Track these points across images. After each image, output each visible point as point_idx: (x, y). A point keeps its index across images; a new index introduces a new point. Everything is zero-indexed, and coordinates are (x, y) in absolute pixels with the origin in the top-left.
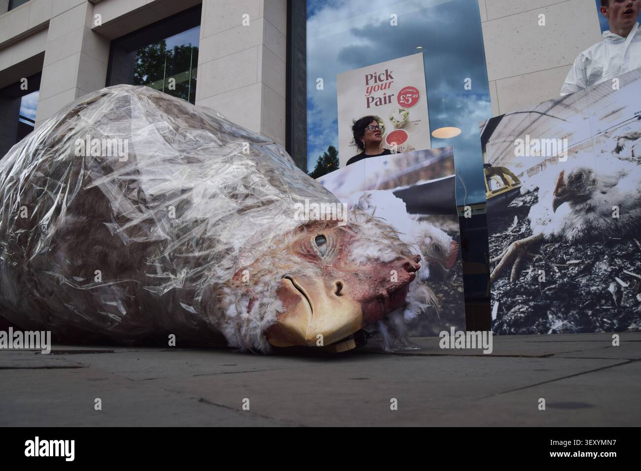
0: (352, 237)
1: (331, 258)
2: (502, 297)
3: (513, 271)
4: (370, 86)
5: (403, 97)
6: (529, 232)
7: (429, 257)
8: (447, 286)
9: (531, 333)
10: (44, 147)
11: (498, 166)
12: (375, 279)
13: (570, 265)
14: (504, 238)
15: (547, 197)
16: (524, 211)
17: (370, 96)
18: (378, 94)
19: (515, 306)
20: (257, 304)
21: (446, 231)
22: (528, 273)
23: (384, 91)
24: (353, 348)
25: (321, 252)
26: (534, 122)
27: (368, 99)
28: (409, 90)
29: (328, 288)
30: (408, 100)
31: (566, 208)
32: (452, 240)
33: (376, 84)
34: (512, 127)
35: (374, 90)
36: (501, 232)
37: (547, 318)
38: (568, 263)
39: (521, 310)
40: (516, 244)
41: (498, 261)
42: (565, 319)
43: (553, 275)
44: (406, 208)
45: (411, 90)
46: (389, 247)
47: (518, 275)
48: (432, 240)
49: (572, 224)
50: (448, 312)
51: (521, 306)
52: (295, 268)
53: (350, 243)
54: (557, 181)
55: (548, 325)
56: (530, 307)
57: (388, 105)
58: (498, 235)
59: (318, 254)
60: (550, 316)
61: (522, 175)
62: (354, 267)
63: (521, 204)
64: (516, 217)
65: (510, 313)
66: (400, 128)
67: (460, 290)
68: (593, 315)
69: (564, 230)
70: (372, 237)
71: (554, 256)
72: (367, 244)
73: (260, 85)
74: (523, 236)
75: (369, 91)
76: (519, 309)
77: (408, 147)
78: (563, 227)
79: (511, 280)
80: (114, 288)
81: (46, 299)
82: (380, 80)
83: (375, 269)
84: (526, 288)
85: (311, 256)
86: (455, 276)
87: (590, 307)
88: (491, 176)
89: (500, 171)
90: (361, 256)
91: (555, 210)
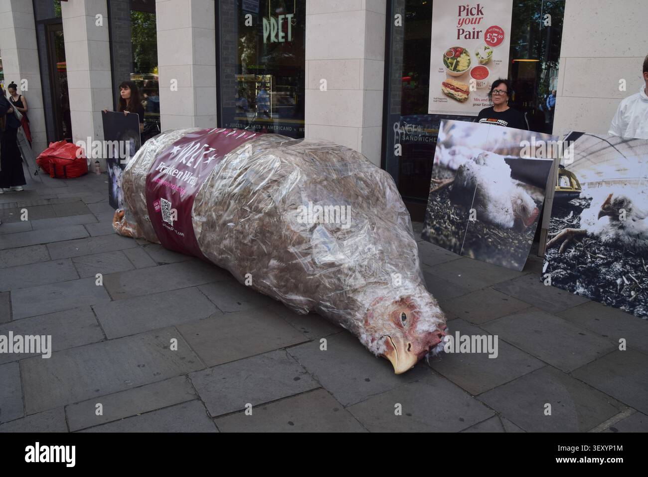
0: (418, 318)
1: (408, 327)
2: (552, 260)
3: (562, 246)
4: (461, 18)
5: (490, 36)
6: (578, 226)
7: (517, 213)
8: (522, 237)
9: (564, 289)
11: (569, 170)
12: (425, 342)
13: (599, 257)
14: (561, 223)
15: (596, 207)
16: (578, 210)
17: (461, 28)
18: (469, 28)
19: (558, 269)
21: (534, 199)
22: (571, 251)
23: (474, 26)
26: (604, 148)
27: (459, 30)
28: (496, 30)
29: (405, 345)
30: (493, 39)
31: (606, 219)
32: (536, 207)
33: (468, 17)
34: (587, 145)
35: (465, 23)
36: (560, 218)
37: (576, 284)
38: (597, 255)
39: (561, 273)
40: (568, 230)
41: (554, 236)
42: (586, 289)
43: (586, 259)
44: (510, 173)
45: (498, 30)
47: (564, 251)
48: (522, 202)
49: (607, 232)
50: (516, 254)
51: (562, 270)
52: (393, 331)
53: (417, 322)
54: (606, 199)
55: (575, 288)
56: (567, 273)
57: (475, 40)
58: (557, 219)
59: (403, 325)
60: (578, 284)
61: (584, 184)
62: (417, 335)
63: (578, 204)
64: (572, 212)
65: (554, 272)
66: (483, 65)
67: (530, 242)
68: (603, 292)
69: (601, 233)
70: (427, 318)
71: (590, 247)
72: (423, 323)
74: (573, 226)
75: (460, 23)
76: (560, 272)
77: (488, 84)
78: (601, 231)
79: (559, 252)
82: (472, 14)
83: (426, 336)
84: (567, 261)
85: (399, 326)
86: (530, 232)
87: (602, 287)
88: (562, 175)
89: (570, 175)
90: (421, 329)
91: (599, 218)
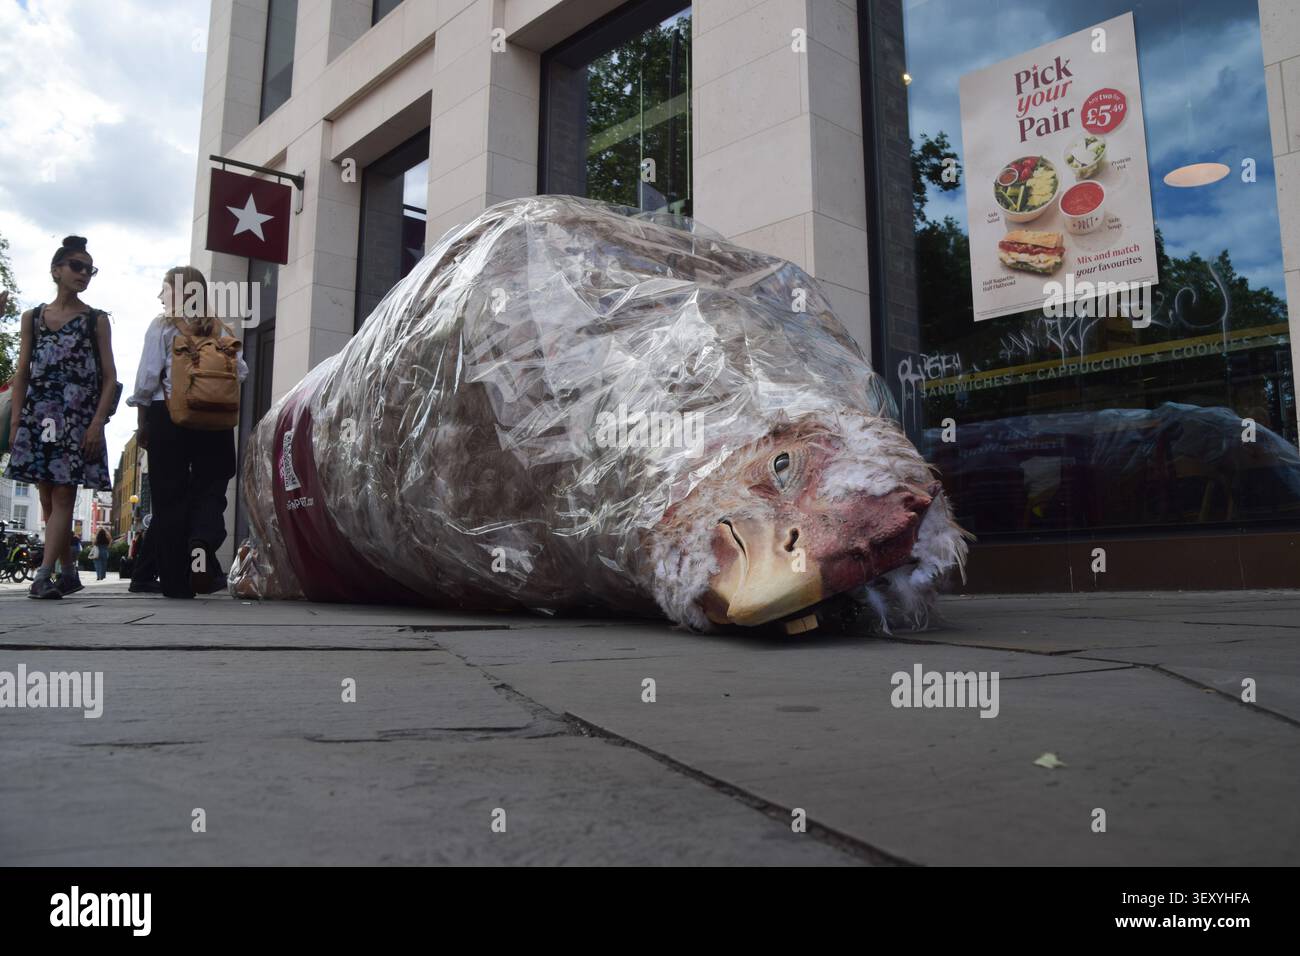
0: (828, 456)
1: (794, 491)
4: (1024, 96)
5: (1093, 113)
10: (410, 317)
12: (852, 524)
17: (1026, 116)
18: (1043, 111)
20: (687, 560)
23: (1053, 104)
24: (813, 627)
25: (780, 481)
27: (1022, 123)
28: (1105, 97)
29: (778, 537)
30: (1103, 119)
33: (1037, 90)
35: (1034, 104)
45: (1110, 96)
46: (887, 470)
52: (741, 506)
53: (824, 467)
57: (1063, 131)
59: (776, 484)
62: (824, 505)
66: (1087, 179)
70: (863, 454)
72: (848, 468)
73: (807, 118)
75: (1023, 107)
77: (1105, 217)
80: (515, 531)
81: (429, 547)
82: (1046, 82)
83: (857, 506)
85: (765, 488)
90: (838, 486)
